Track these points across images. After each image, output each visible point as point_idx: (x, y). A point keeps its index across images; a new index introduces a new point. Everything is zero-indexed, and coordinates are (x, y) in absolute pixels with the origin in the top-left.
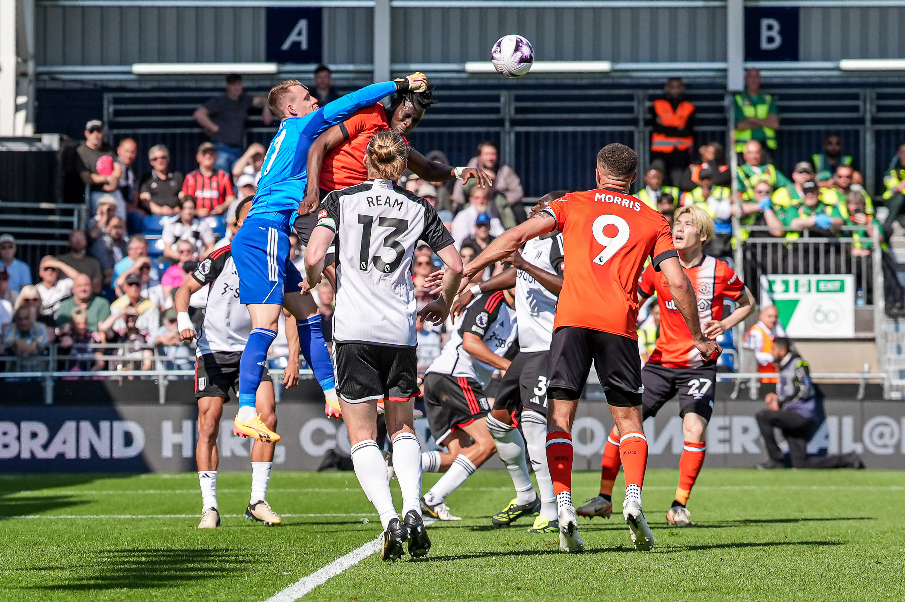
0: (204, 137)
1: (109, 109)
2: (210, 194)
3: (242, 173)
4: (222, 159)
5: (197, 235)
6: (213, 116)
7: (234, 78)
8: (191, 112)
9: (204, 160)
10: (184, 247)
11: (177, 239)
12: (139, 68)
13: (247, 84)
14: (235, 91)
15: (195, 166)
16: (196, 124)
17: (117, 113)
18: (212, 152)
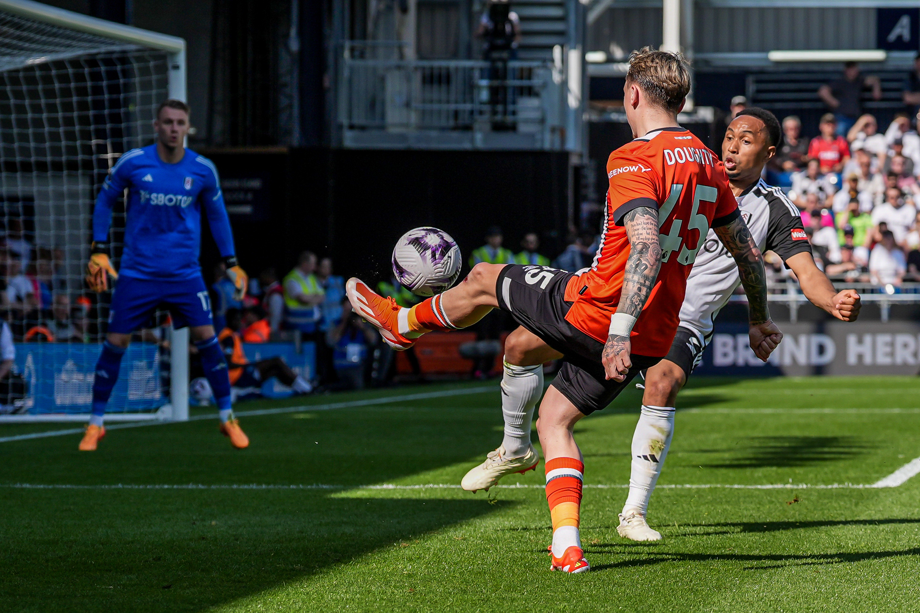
0: (827, 109)
1: (751, 88)
2: (830, 155)
3: (856, 139)
4: (841, 127)
5: (821, 189)
6: (835, 93)
7: (850, 64)
8: (815, 90)
9: (827, 129)
10: (812, 198)
11: (805, 192)
12: (777, 56)
13: (861, 68)
14: (852, 73)
15: (818, 133)
16: (820, 100)
17: (759, 91)
18: (833, 122)
